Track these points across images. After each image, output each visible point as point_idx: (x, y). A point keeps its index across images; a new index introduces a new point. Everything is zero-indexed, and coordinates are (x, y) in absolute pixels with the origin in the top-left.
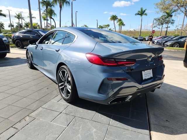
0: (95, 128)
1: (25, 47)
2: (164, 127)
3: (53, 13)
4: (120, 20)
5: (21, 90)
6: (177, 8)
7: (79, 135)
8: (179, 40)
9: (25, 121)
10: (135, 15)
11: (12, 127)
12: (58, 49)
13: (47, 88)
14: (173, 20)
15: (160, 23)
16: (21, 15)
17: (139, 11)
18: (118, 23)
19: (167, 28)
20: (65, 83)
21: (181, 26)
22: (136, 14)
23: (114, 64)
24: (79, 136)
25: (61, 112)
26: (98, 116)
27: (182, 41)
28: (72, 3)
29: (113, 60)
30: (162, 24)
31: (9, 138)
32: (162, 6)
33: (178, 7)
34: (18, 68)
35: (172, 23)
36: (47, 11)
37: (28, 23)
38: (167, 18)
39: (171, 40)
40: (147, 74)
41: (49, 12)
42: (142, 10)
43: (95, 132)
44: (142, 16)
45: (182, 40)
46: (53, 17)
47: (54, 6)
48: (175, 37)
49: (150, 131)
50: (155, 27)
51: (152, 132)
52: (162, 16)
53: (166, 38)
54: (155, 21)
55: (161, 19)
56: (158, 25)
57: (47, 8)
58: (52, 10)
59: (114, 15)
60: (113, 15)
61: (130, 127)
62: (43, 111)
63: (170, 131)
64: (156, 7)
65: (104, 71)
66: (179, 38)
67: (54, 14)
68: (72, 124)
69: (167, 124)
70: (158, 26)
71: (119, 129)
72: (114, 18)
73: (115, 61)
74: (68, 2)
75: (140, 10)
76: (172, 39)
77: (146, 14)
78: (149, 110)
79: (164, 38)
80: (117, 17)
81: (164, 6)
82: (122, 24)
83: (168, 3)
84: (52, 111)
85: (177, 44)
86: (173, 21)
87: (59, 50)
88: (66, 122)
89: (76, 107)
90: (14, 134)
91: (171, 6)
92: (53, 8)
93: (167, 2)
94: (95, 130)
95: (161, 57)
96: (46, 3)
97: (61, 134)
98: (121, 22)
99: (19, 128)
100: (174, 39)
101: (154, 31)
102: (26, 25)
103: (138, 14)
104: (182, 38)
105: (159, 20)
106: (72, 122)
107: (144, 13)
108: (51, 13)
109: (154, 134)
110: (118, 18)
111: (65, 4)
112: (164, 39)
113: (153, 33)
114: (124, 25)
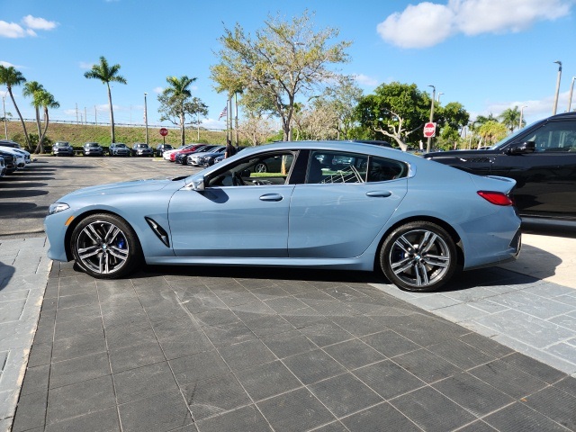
4: (35, 87)
12: (382, 193)
17: (96, 68)
18: (32, 98)
22: (87, 75)
25: (463, 303)
44: (108, 81)
50: (164, 119)
70: (171, 117)
72: (8, 77)
75: (99, 64)
77: (120, 79)
80: (19, 73)
82: (48, 100)
85: (262, 166)
87: (390, 194)
98: (46, 96)
103: (95, 75)
107: (116, 75)
110: (24, 79)
113: (164, 135)
114: (56, 104)
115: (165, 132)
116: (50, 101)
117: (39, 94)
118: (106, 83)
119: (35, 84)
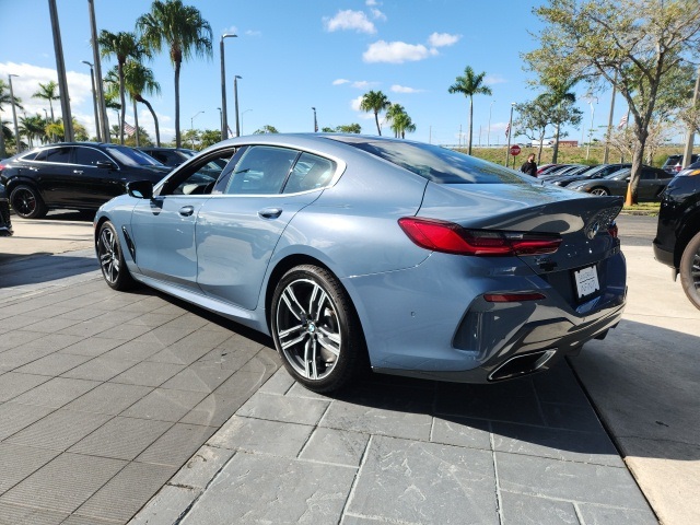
0: (454, 461)
1: (50, 213)
2: (660, 440)
3: (146, 83)
4: (398, 109)
5: (127, 365)
6: (593, 69)
7: (413, 487)
8: (607, 178)
9: (205, 460)
10: (450, 91)
11: (168, 483)
12: (275, 211)
13: (218, 352)
14: (575, 111)
15: (534, 122)
16: (10, 87)
17: (459, 79)
18: (392, 121)
19: (558, 136)
20: (306, 325)
21: (605, 131)
22: (453, 90)
23: (502, 250)
24: (413, 491)
25: (316, 426)
26: (446, 427)
27: (616, 179)
28: (222, 44)
29: (496, 236)
30: (542, 124)
31: (180, 520)
32: (546, 64)
33: (599, 66)
34: (65, 289)
35: (575, 121)
36: (122, 74)
37: (33, 120)
38: (556, 104)
39: (579, 179)
40: (587, 281)
41: (129, 78)
42: (470, 76)
43: (459, 474)
44: (471, 95)
45: (616, 177)
46: (144, 96)
47: (150, 56)
48: (591, 168)
49: (623, 457)
50: (518, 133)
51: (628, 459)
52: (542, 97)
53: (559, 173)
54: (517, 114)
55: (537, 107)
56: (528, 126)
57: (122, 60)
58: (144, 70)
59: (376, 92)
60: (372, 92)
61: (559, 451)
62: (249, 425)
63: (680, 452)
64: (528, 66)
65: (471, 273)
66: (602, 171)
67: (151, 85)
68: (372, 458)
69: (663, 432)
70: (529, 131)
71: (529, 459)
72: (376, 101)
73: (505, 239)
74: (205, 42)
75: (464, 76)
76: (579, 173)
77: (485, 90)
78: (595, 398)
79: (554, 171)
80: (385, 97)
81: (552, 63)
82: (404, 123)
83: (565, 55)
84: (283, 426)
85: (601, 192)
86: (577, 115)
87: (279, 213)
88: (348, 455)
89: (357, 406)
90: (191, 506)
91: (576, 63)
92: (146, 63)
93: (562, 49)
94: (453, 468)
95: (614, 228)
96: (117, 43)
97: (353, 490)
98: (403, 118)
99: (199, 486)
100: (588, 174)
101: (515, 147)
102: (27, 125)
103: (459, 89)
104: (612, 169)
105: (532, 109)
106: (370, 452)
107: (480, 86)
108: (137, 81)
109: (638, 464)
110: (388, 103)
111: (193, 47)
112: (552, 174)
113: (514, 154)
114: (413, 127)
115: (517, 151)
116: (408, 124)
117: (398, 116)
118: (469, 96)
119: (397, 106)
